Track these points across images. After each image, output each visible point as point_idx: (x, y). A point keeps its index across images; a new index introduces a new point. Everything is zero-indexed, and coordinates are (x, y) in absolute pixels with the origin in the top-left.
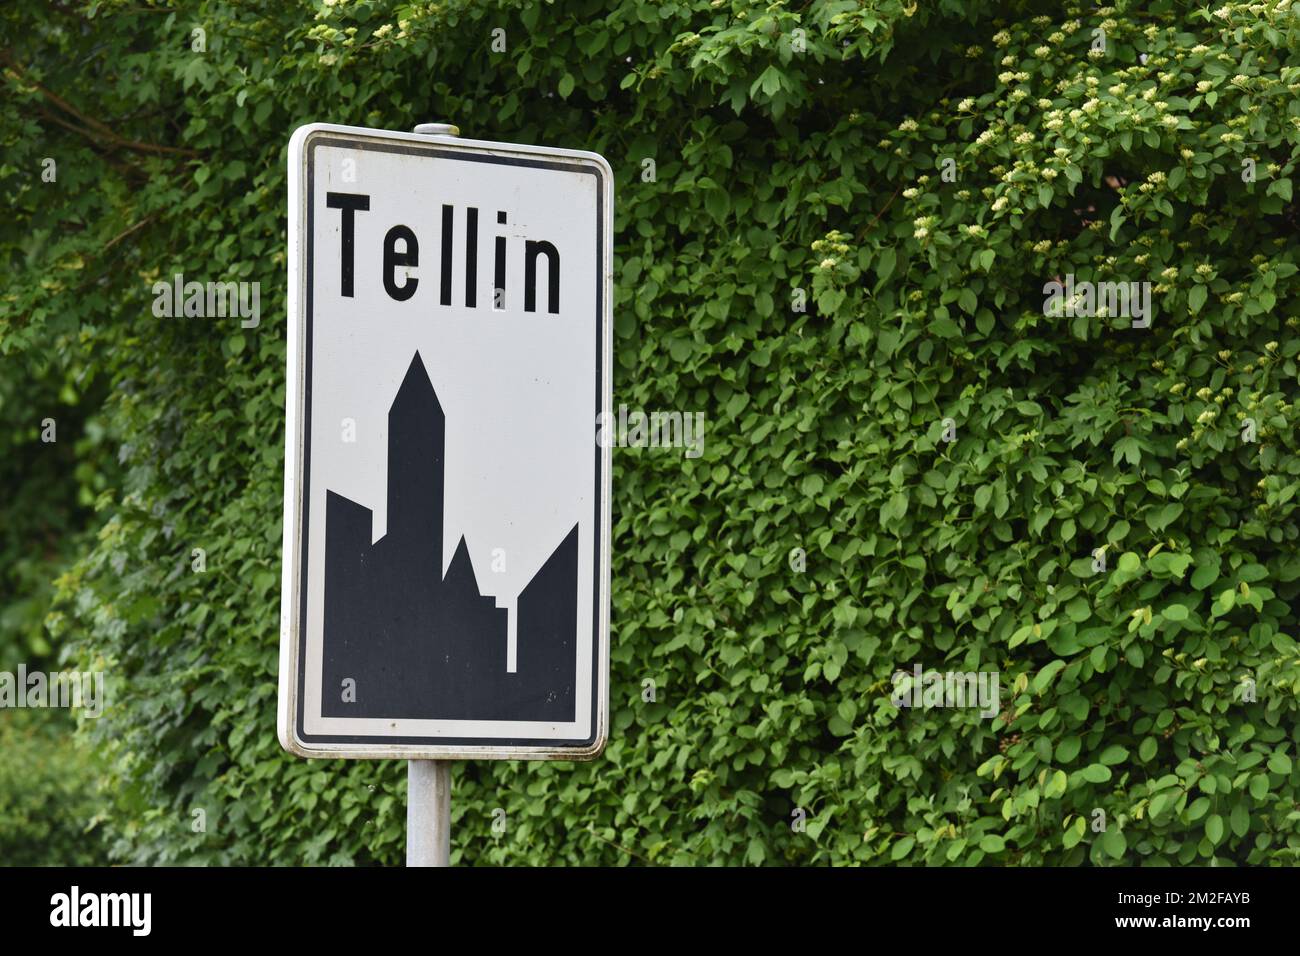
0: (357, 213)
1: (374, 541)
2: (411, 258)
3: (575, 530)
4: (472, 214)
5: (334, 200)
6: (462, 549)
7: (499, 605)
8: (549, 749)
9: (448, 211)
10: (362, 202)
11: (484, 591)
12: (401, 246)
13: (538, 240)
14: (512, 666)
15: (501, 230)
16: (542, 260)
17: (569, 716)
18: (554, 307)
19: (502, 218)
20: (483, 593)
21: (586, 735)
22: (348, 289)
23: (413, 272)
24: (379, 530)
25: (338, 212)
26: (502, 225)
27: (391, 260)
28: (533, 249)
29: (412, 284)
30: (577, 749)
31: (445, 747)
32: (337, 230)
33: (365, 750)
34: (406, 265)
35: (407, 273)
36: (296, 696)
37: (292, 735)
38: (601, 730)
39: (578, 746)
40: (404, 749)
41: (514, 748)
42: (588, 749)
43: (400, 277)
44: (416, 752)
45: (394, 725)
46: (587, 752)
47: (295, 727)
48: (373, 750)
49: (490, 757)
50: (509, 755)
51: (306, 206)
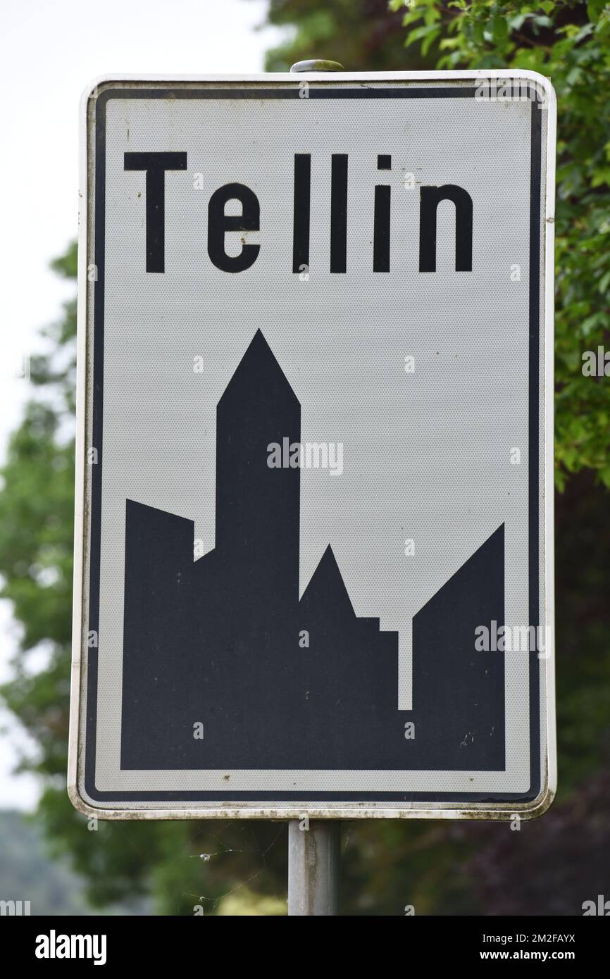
0: (168, 174)
1: (195, 560)
2: (250, 220)
3: (500, 532)
4: (340, 164)
5: (133, 161)
6: (328, 562)
7: (384, 627)
8: (465, 805)
9: (303, 164)
10: (178, 161)
11: (360, 612)
12: (233, 208)
13: (439, 184)
14: (405, 701)
15: (383, 178)
16: (446, 211)
17: (496, 761)
18: (464, 261)
19: (384, 162)
20: (358, 614)
21: (524, 786)
22: (155, 262)
23: (251, 238)
24: (203, 545)
25: (141, 177)
26: (384, 172)
27: (218, 225)
28: (430, 197)
29: (250, 254)
30: (509, 805)
31: (303, 803)
32: (139, 196)
33: (184, 808)
34: (241, 230)
35: (243, 239)
36: (84, 746)
37: (79, 792)
38: (547, 780)
39: (512, 802)
40: (242, 806)
41: (409, 804)
42: (526, 805)
43: (233, 244)
44: (259, 810)
45: (227, 777)
46: (524, 809)
47: (82, 782)
48: (196, 808)
49: (369, 815)
50: (400, 813)
51: (94, 171)
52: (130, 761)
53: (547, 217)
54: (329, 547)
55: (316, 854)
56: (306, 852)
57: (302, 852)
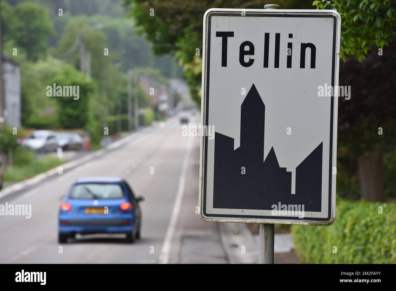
0: (229, 38)
1: (235, 149)
2: (252, 52)
3: (321, 145)
4: (278, 36)
5: (218, 34)
6: (272, 151)
7: (287, 171)
8: (310, 221)
9: (267, 36)
10: (231, 34)
11: (281, 166)
12: (247, 48)
13: (306, 43)
14: (293, 192)
15: (290, 40)
16: (308, 50)
17: (319, 209)
18: (313, 66)
19: (291, 36)
20: (280, 167)
21: (326, 216)
22: (224, 64)
23: (252, 57)
24: (237, 145)
25: (220, 39)
26: (291, 39)
27: (243, 53)
28: (304, 46)
29: (251, 62)
30: (322, 221)
31: (264, 219)
32: (220, 44)
33: (231, 219)
34: (249, 55)
35: (249, 57)
36: (203, 201)
37: (201, 214)
38: (333, 215)
39: (323, 220)
40: (247, 220)
41: (294, 220)
42: (327, 221)
43: (247, 59)
44: (252, 221)
45: (243, 211)
46: (326, 223)
47: (202, 211)
48: (234, 219)
49: (283, 223)
50: (291, 223)
51: (207, 37)
52: (215, 206)
53: (337, 53)
54: (272, 147)
55: (267, 233)
56: (265, 232)
57: (264, 232)
